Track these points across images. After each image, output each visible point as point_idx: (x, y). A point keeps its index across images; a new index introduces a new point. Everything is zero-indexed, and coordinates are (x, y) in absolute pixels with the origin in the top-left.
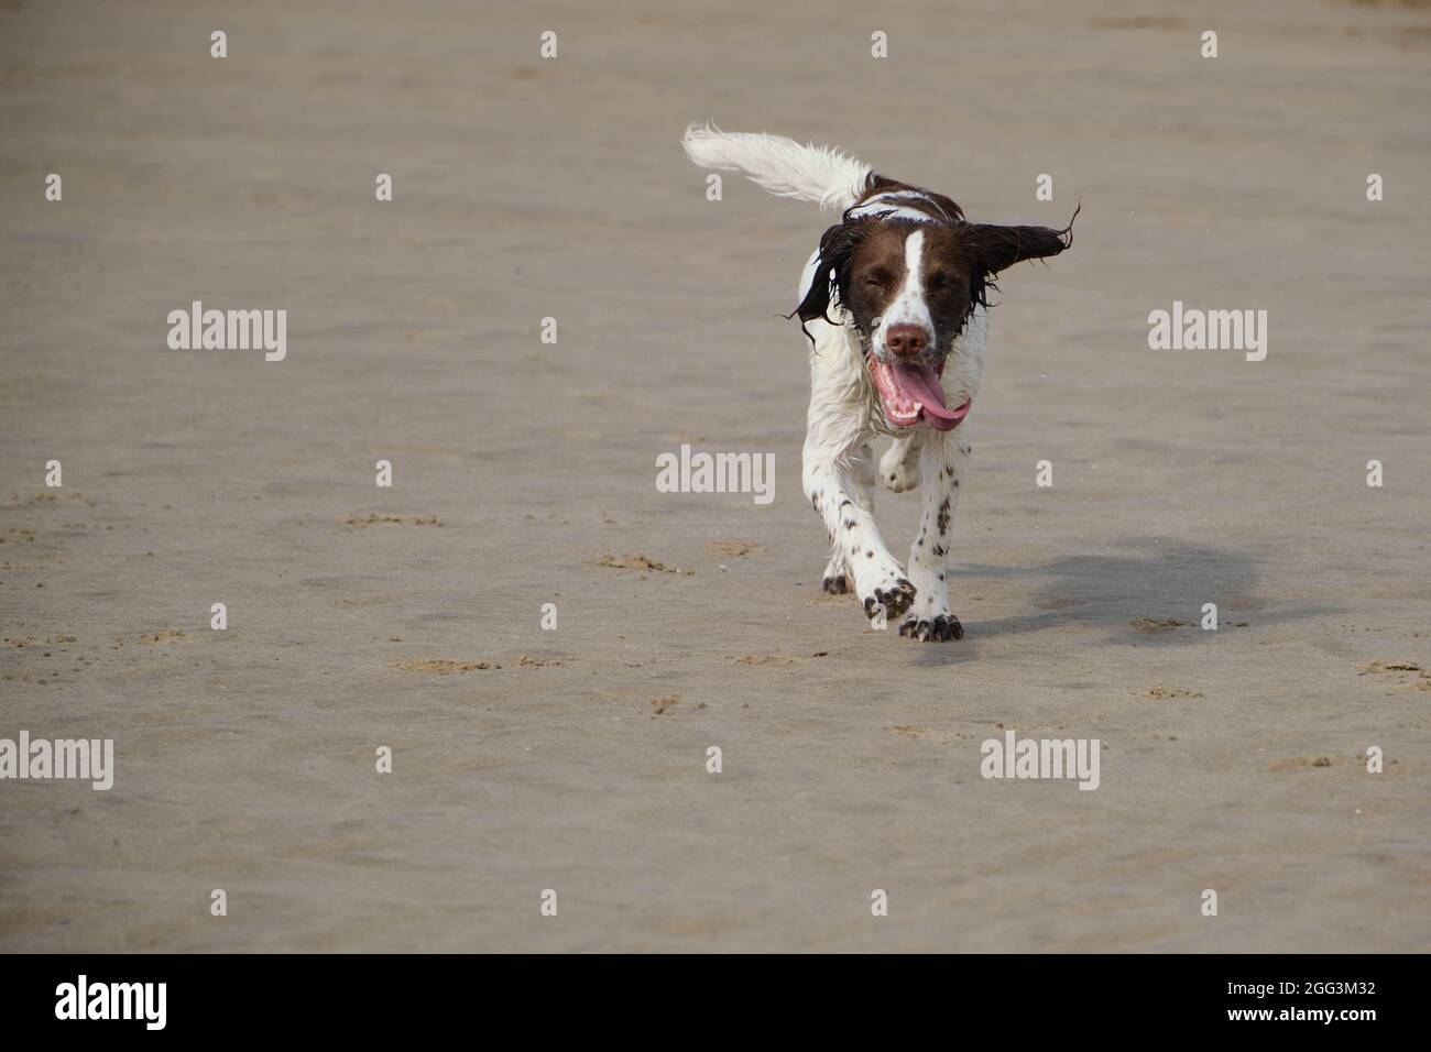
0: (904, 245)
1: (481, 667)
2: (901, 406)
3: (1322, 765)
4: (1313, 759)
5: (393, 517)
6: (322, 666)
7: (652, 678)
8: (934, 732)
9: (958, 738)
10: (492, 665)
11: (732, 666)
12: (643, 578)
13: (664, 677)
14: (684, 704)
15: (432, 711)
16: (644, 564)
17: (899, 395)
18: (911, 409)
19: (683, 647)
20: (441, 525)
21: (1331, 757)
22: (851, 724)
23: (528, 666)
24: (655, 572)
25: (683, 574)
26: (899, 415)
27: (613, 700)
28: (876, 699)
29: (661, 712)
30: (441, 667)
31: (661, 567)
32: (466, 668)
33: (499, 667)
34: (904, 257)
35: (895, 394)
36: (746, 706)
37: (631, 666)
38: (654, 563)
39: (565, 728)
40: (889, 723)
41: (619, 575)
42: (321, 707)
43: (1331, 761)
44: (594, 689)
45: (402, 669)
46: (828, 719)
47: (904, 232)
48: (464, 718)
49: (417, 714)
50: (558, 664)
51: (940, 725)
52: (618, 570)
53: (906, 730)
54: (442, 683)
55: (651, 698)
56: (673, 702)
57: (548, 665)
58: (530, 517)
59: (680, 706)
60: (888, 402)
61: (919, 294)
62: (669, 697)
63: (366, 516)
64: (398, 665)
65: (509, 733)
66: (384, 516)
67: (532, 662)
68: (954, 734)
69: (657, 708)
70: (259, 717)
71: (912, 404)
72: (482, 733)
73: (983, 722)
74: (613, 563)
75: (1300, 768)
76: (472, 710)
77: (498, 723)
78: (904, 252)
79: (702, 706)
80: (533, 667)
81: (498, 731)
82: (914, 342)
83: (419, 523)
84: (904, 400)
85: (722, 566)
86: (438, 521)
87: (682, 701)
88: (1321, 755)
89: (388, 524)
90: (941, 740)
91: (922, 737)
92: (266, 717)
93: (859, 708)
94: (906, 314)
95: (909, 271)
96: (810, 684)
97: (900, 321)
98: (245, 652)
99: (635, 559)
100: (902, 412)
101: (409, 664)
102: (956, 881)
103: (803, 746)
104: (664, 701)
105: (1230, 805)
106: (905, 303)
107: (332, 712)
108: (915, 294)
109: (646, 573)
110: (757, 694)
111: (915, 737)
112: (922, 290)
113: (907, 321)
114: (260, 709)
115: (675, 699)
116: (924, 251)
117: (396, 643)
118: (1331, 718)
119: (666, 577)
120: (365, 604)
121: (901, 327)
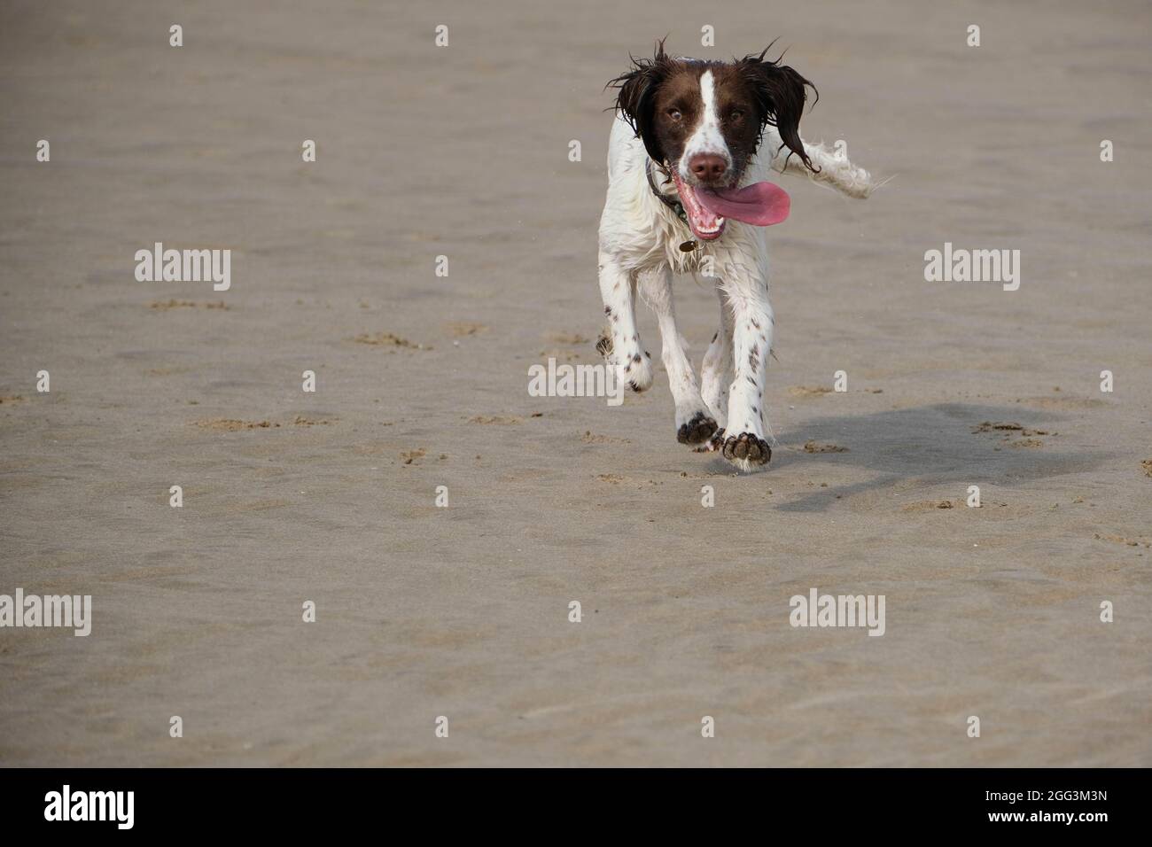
0: (699, 83)
1: (264, 425)
2: (704, 222)
3: (945, 507)
4: (938, 502)
5: (189, 301)
6: (136, 424)
7: (402, 434)
8: (631, 479)
9: (651, 484)
10: (273, 424)
11: (467, 425)
12: (392, 352)
13: (412, 434)
14: (428, 455)
15: (225, 461)
16: (392, 341)
17: (702, 213)
18: (713, 225)
19: (426, 409)
20: (227, 309)
21: (953, 501)
22: (564, 473)
23: (301, 425)
24: (402, 348)
25: (424, 349)
26: (703, 230)
27: (371, 453)
28: (583, 452)
29: (410, 462)
30: (231, 425)
31: (406, 343)
32: (251, 426)
33: (278, 426)
34: (700, 94)
35: (698, 212)
36: (478, 458)
37: (385, 425)
38: (401, 339)
39: (333, 476)
40: (595, 472)
41: (372, 350)
42: (135, 458)
43: (952, 505)
44: (355, 443)
45: (201, 427)
46: (545, 469)
47: (698, 72)
48: (251, 468)
49: (214, 463)
50: (325, 423)
51: (635, 473)
52: (372, 346)
53: (608, 477)
54: (233, 438)
55: (401, 451)
56: (419, 454)
57: (318, 424)
58: (299, 302)
59: (424, 457)
60: (694, 219)
61: (715, 125)
62: (416, 450)
63: (167, 301)
64: (196, 424)
65: (287, 480)
66: (180, 301)
67: (304, 421)
68: (647, 481)
69: (407, 459)
70: (85, 466)
71: (714, 220)
72: (266, 480)
73: (671, 471)
74: (368, 339)
75: (927, 509)
76: (258, 461)
77: (279, 472)
78: (700, 89)
79: (443, 457)
80: (306, 425)
81: (279, 478)
82: (715, 168)
83: (210, 306)
84: (706, 216)
85: (456, 343)
86: (226, 305)
87: (427, 453)
88: (945, 499)
89: (184, 308)
90: (637, 485)
91: (621, 483)
92: (91, 466)
93: (570, 459)
94: (706, 144)
95: (705, 105)
96: (530, 440)
97: (702, 151)
98: (72, 413)
99: (385, 337)
100: (706, 228)
101: (206, 423)
102: (655, 601)
103: (525, 491)
104: (412, 453)
105: (872, 540)
106: (705, 134)
107: (145, 462)
108: (711, 126)
109: (394, 348)
110: (487, 448)
111: (615, 483)
112: (718, 121)
113: (708, 150)
114: (86, 460)
115: (421, 451)
116: (716, 87)
117: (194, 406)
118: (952, 469)
119: (412, 351)
120: (168, 373)
121: (703, 156)
